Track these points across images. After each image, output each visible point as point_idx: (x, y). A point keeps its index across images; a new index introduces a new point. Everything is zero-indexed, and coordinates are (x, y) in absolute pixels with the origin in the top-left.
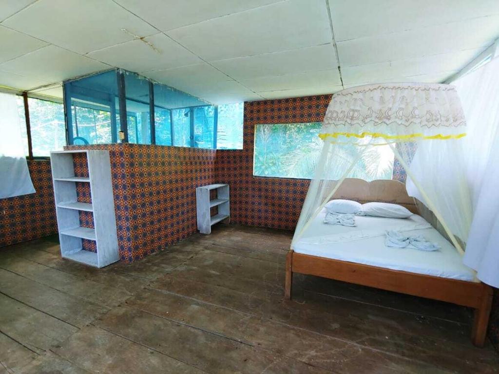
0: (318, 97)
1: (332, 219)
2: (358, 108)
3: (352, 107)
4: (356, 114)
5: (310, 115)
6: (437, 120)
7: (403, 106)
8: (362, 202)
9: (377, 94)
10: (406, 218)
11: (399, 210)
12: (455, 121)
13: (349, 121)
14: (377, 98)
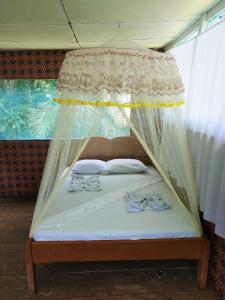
0: (55, 52)
1: (77, 184)
2: (90, 73)
3: (85, 72)
4: (89, 79)
5: (48, 71)
6: (161, 89)
7: (132, 74)
8: (106, 159)
9: (107, 59)
10: (142, 172)
11: (137, 165)
12: (176, 89)
13: (83, 87)
14: (107, 62)
